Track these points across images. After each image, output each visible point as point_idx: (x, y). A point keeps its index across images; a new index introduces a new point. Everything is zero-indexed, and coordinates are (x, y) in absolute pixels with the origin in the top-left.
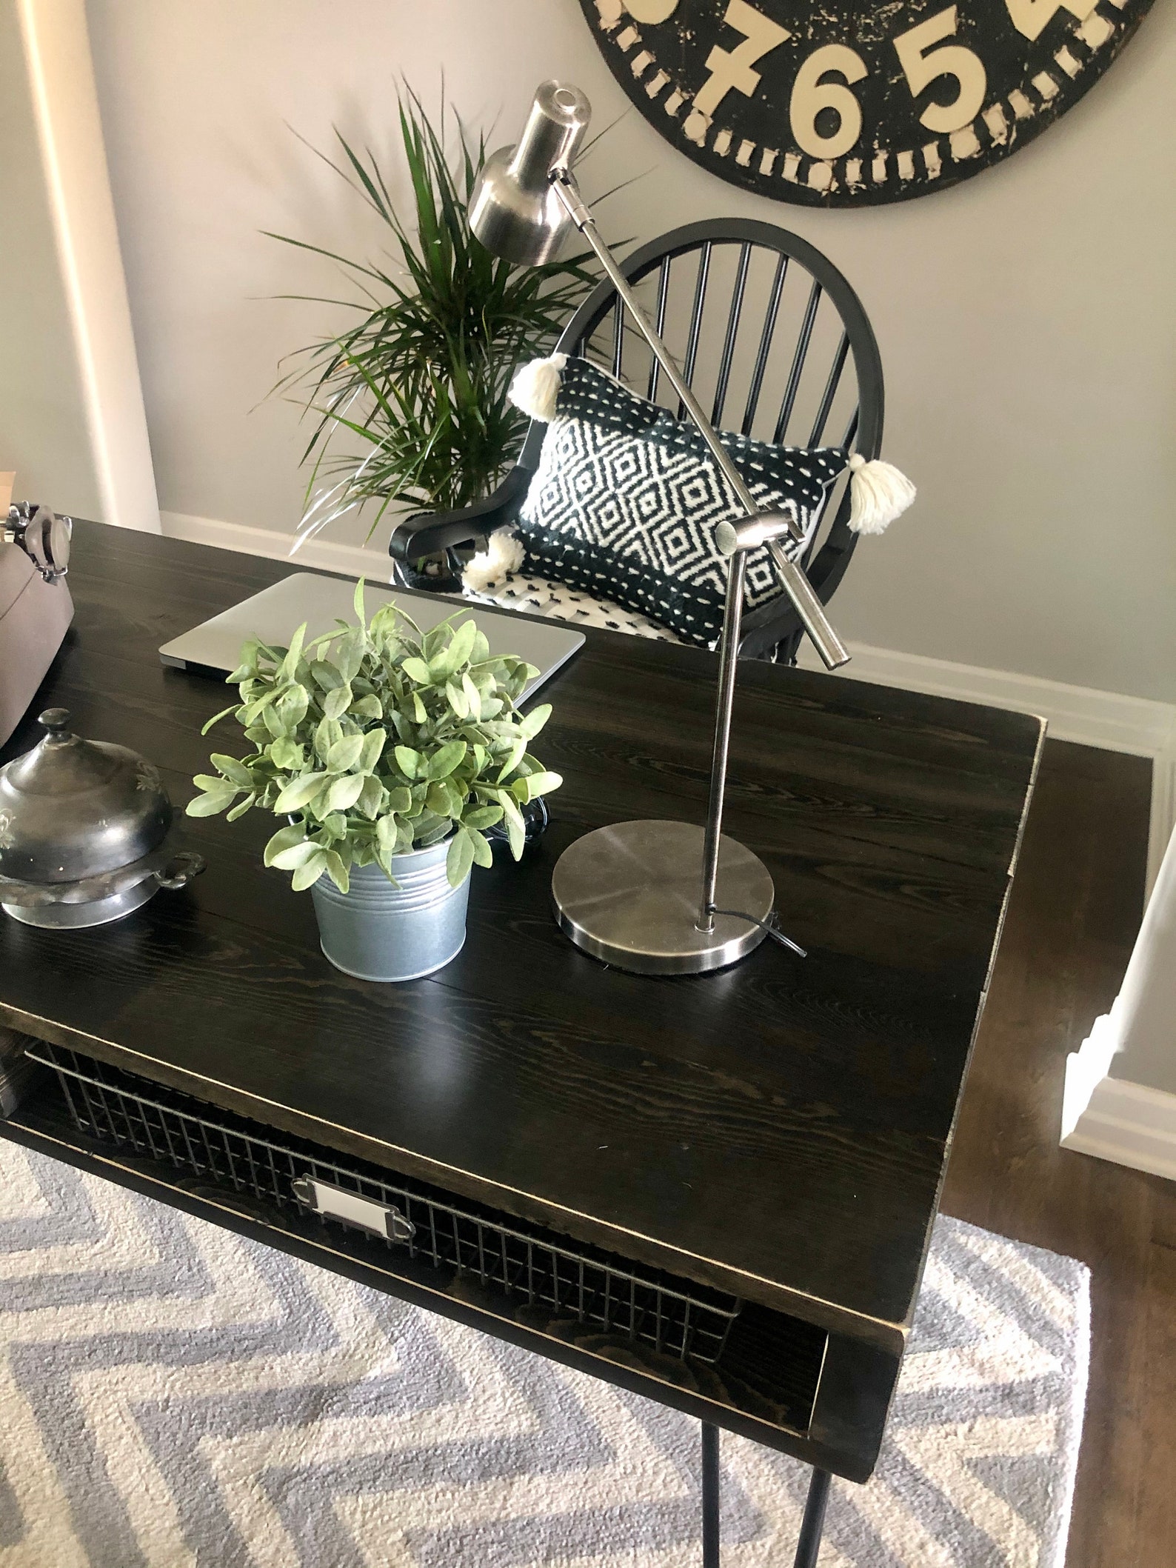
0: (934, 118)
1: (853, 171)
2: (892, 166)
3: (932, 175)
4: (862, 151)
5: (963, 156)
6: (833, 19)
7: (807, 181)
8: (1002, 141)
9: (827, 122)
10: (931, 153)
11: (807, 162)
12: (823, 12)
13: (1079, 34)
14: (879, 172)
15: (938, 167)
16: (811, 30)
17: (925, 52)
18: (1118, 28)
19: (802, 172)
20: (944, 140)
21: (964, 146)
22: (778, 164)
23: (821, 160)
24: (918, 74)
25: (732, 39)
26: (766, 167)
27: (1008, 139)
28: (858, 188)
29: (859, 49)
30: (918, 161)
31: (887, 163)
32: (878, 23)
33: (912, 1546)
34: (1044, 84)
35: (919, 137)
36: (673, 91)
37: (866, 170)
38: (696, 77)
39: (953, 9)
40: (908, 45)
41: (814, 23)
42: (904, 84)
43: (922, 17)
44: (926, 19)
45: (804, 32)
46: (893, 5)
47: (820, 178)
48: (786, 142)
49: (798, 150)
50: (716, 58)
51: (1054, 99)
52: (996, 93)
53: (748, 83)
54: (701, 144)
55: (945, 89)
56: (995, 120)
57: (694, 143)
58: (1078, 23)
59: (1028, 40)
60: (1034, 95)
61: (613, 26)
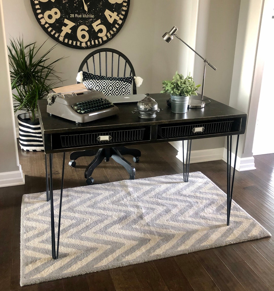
0: (100, 35)
1: (89, 43)
2: (95, 42)
3: (101, 43)
4: (90, 40)
5: (105, 40)
6: (82, 22)
7: (81, 46)
8: (110, 37)
9: (83, 36)
10: (100, 40)
11: (81, 43)
12: (80, 21)
13: (118, 22)
14: (93, 43)
15: (101, 42)
16: (78, 23)
17: (97, 26)
18: (123, 21)
19: (81, 44)
20: (102, 38)
21: (105, 39)
22: (76, 43)
23: (83, 42)
24: (96, 29)
25: (66, 25)
26: (74, 44)
27: (111, 37)
28: (90, 46)
29: (87, 26)
30: (98, 41)
31: (94, 42)
32: (89, 22)
33: (211, 197)
34: (114, 29)
35: (98, 38)
36: (56, 33)
37: (91, 43)
38: (60, 31)
39: (100, 20)
40: (94, 25)
41: (79, 22)
42: (94, 30)
43: (95, 21)
44: (96, 21)
45: (78, 24)
46: (91, 19)
47: (84, 45)
48: (77, 40)
49: (79, 41)
50: (63, 28)
51: (116, 31)
52: (108, 31)
53: (70, 31)
54: (62, 41)
55: (101, 31)
56: (108, 35)
57: (61, 41)
58: (117, 21)
59: (111, 23)
60: (113, 31)
61: (44, 24)
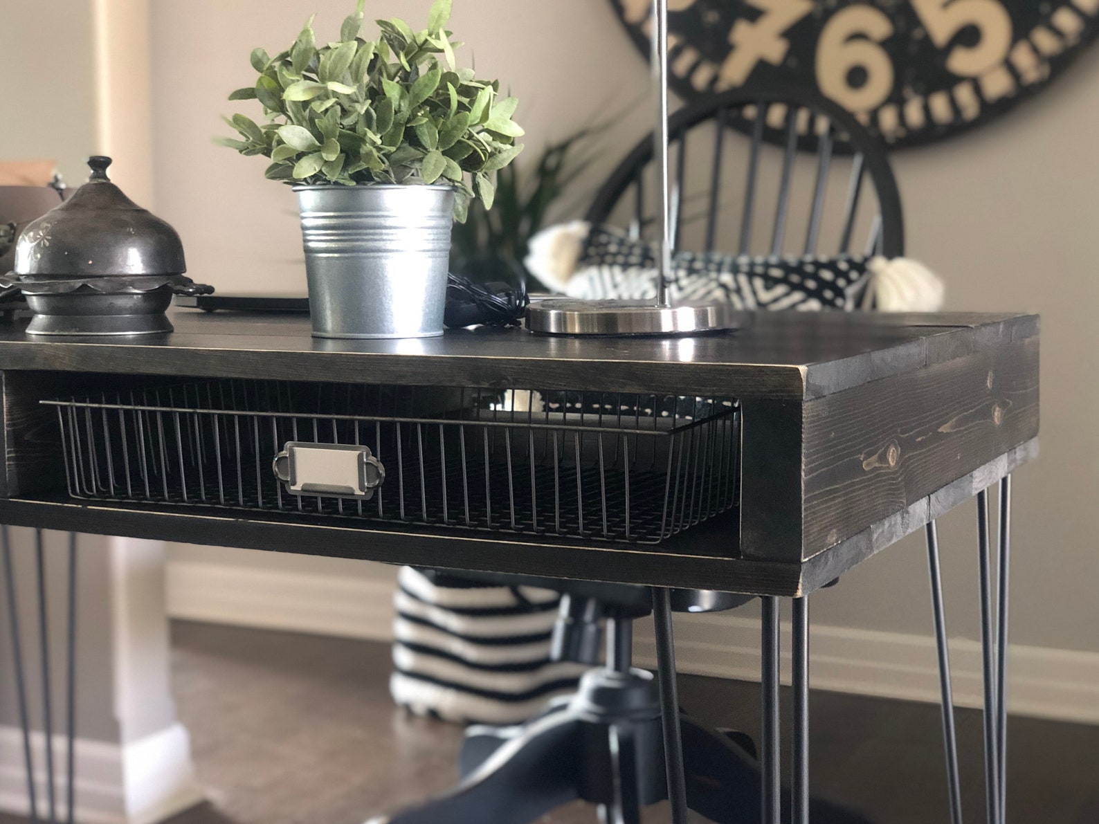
0: (961, 62)
1: (888, 119)
4: (895, 100)
5: (999, 95)
8: (1034, 79)
9: (857, 77)
10: (963, 95)
14: (915, 117)
15: (974, 108)
17: (945, 7)
20: (975, 82)
21: (998, 85)
22: (812, 123)
24: (941, 25)
25: (754, 14)
26: (800, 127)
27: (1040, 75)
29: (882, 9)
30: (953, 102)
31: (922, 107)
34: (1065, 21)
35: (948, 82)
36: (701, 67)
37: (901, 116)
38: (721, 50)
48: (817, 101)
50: (741, 31)
51: (1079, 35)
52: (1020, 33)
53: (775, 50)
55: (969, 36)
56: (1024, 58)
60: (1057, 32)
